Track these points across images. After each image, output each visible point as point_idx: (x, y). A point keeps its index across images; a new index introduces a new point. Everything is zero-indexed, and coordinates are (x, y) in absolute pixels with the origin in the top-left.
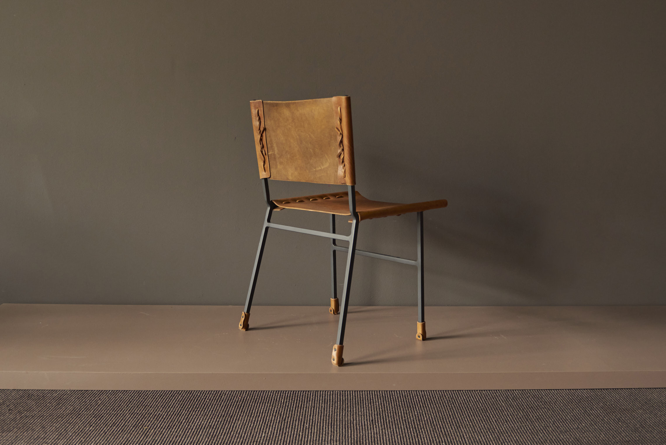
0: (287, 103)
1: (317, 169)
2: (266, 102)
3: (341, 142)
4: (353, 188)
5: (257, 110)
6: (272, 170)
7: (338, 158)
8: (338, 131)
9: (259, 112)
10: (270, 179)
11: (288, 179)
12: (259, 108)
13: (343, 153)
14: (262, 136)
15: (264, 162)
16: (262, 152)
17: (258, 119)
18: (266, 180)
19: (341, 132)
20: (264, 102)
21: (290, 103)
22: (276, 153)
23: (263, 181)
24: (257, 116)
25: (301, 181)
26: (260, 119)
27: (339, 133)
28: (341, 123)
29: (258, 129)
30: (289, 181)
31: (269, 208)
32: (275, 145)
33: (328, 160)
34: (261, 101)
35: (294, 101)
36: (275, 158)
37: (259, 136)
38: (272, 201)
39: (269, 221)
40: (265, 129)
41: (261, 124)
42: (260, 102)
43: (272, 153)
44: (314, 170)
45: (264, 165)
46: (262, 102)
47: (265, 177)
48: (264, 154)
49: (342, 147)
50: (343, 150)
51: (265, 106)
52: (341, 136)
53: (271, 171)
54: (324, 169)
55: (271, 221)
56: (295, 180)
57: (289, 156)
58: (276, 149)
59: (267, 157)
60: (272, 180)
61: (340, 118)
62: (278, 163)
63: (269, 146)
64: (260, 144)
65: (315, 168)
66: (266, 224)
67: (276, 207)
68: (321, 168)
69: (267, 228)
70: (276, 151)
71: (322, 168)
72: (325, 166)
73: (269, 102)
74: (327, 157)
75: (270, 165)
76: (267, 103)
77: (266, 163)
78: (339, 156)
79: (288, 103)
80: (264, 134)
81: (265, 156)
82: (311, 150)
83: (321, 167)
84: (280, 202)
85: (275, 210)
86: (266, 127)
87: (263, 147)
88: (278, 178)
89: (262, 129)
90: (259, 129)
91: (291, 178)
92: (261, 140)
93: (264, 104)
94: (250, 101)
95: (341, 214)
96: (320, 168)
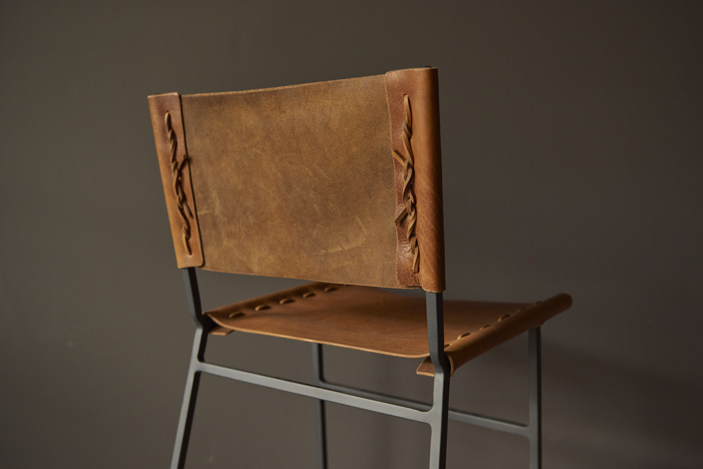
0: (251, 94)
1: (332, 251)
2: (190, 96)
3: (411, 186)
4: (439, 296)
5: (166, 116)
6: (209, 251)
7: (399, 225)
8: (400, 160)
9: (173, 120)
10: (204, 269)
11: (250, 270)
12: (171, 112)
13: (413, 213)
14: (180, 174)
15: (188, 233)
16: (181, 210)
17: (169, 135)
18: (191, 271)
19: (411, 162)
20: (183, 96)
21: (260, 93)
22: (217, 212)
23: (186, 273)
24: (167, 129)
25: (285, 276)
26: (174, 136)
27: (404, 165)
28: (409, 138)
29: (171, 158)
30: (252, 274)
31: (199, 332)
32: (214, 195)
33: (364, 229)
34: (176, 94)
35: (271, 89)
36: (215, 225)
37: (175, 176)
38: (206, 314)
39: (201, 358)
40: (187, 160)
41: (179, 147)
42: (175, 96)
43: (207, 212)
44: (323, 251)
45: (187, 240)
46: (180, 97)
47: (190, 264)
48: (188, 215)
49: (412, 199)
50: (414, 206)
51: (185, 106)
52: (410, 171)
53: (205, 253)
54: (349, 250)
55: (206, 357)
56: (268, 273)
57: (251, 220)
58: (217, 203)
59: (193, 223)
60: (207, 271)
61: (408, 127)
62: (223, 235)
63: (198, 196)
64: (178, 193)
65: (325, 249)
66: (195, 365)
67: (215, 327)
68: (342, 248)
69: (198, 375)
70: (218, 209)
71: (346, 248)
72: (354, 245)
73: (198, 95)
74: (360, 223)
75: (203, 238)
76: (191, 100)
77: (192, 233)
78: (402, 221)
79: (255, 93)
80: (186, 171)
81: (190, 220)
82: (315, 206)
83: (344, 245)
84: (224, 315)
85: (215, 333)
86: (190, 154)
87: (184, 200)
88: (225, 268)
89: (180, 159)
90: (174, 159)
91: (256, 270)
92: (179, 184)
93: (183, 100)
94: (149, 97)
95: (394, 355)
96: (340, 249)
